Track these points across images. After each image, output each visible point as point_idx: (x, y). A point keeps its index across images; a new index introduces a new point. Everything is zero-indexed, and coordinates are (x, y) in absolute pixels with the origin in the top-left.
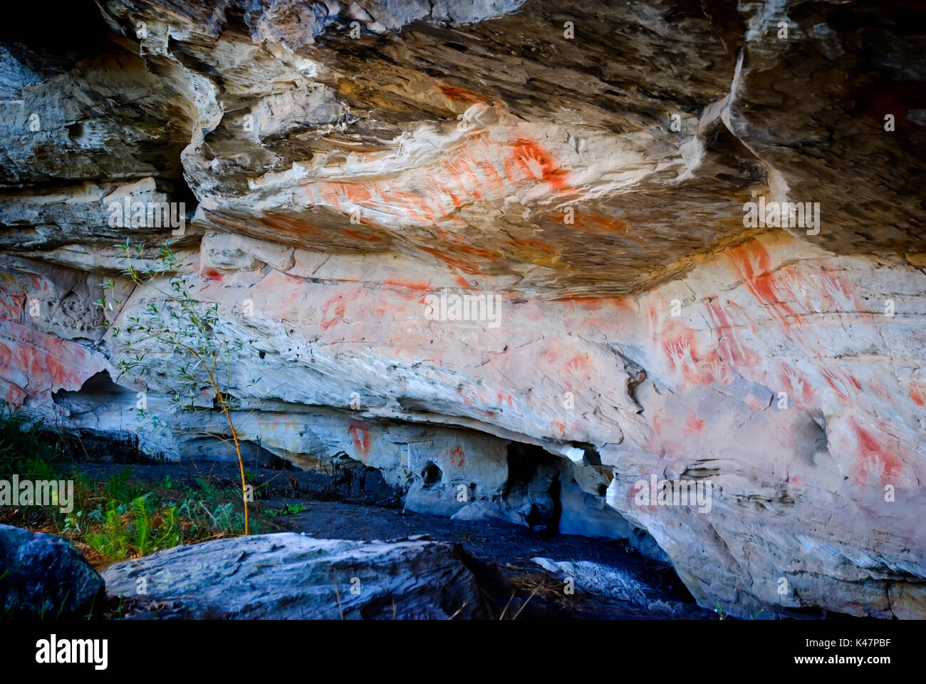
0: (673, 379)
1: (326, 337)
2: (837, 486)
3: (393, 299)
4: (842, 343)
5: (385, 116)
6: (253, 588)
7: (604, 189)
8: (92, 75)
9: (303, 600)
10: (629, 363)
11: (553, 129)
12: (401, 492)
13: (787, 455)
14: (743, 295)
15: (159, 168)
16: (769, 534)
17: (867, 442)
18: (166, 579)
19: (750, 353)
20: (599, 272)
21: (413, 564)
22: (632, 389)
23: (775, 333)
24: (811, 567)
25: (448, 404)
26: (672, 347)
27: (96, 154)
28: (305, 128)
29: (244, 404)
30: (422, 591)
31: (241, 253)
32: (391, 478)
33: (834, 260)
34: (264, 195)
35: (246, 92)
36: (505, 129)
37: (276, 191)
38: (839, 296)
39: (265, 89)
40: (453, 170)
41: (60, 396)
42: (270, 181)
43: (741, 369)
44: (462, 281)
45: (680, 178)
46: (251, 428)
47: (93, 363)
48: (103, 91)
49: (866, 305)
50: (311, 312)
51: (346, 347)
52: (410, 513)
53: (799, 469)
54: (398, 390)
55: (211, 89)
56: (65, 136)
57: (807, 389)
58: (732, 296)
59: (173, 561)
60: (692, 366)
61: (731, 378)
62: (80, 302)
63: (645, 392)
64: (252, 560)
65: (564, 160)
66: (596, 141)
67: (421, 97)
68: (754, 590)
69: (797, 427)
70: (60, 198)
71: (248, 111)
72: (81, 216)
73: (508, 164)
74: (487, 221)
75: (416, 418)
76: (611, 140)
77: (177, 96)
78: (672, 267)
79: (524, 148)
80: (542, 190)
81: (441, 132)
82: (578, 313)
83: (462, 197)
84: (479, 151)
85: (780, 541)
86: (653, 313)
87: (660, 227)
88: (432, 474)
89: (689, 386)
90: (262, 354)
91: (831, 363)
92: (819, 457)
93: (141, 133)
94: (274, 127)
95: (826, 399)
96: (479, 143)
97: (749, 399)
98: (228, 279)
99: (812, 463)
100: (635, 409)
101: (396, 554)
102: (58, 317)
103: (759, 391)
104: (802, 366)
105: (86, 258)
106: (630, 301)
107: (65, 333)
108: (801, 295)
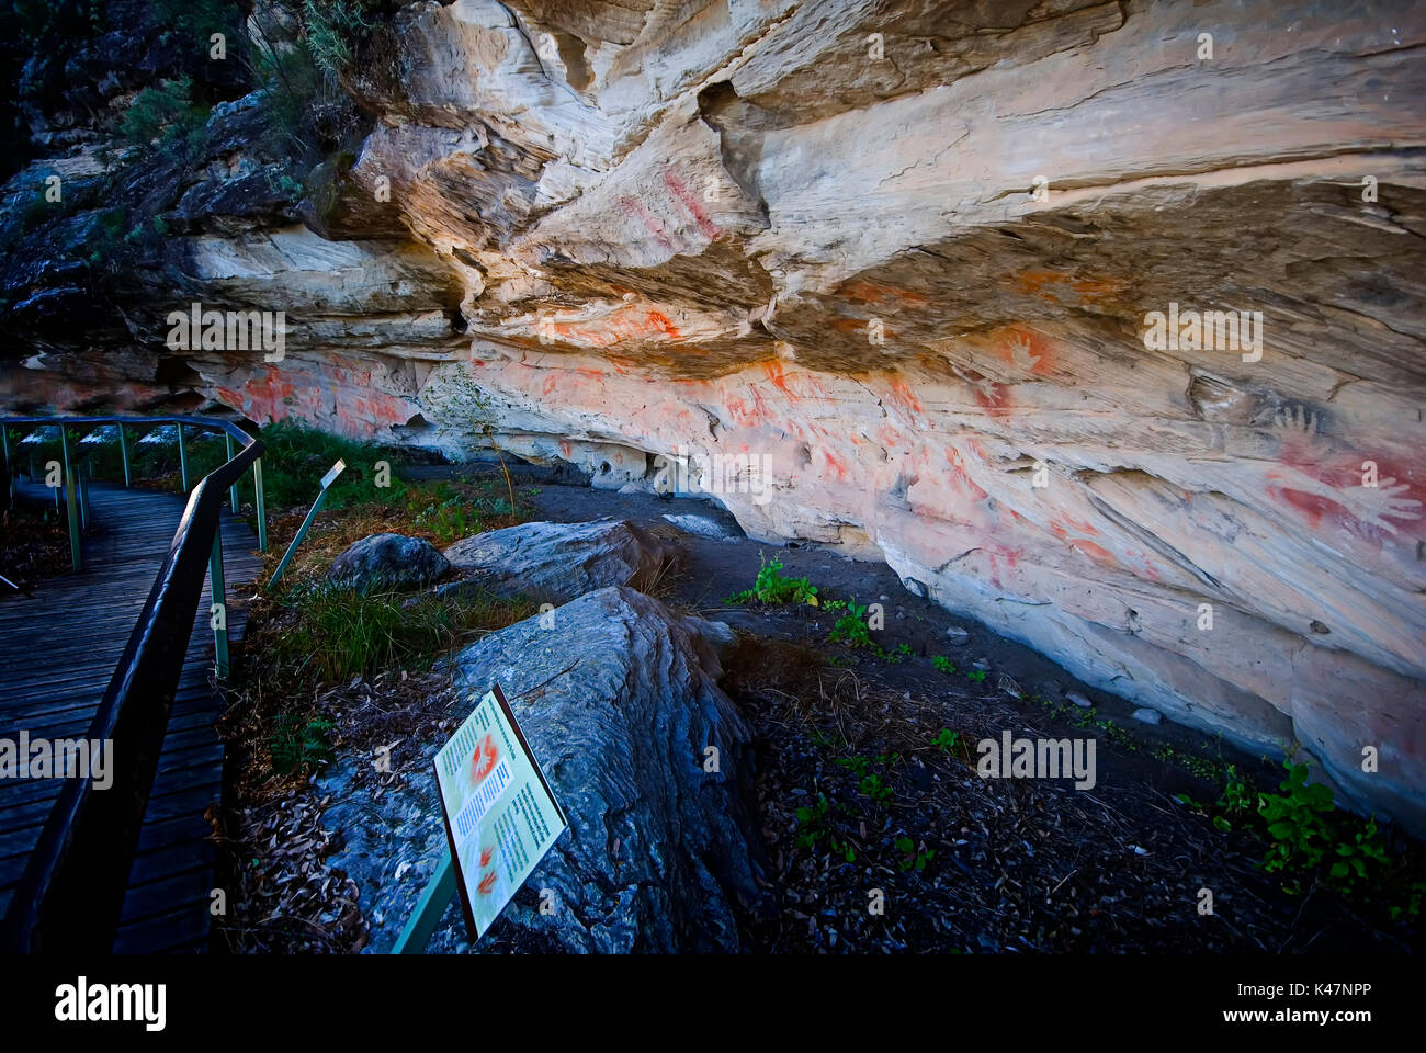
0: (733, 423)
1: (546, 399)
2: (816, 480)
3: (582, 379)
4: (819, 413)
5: (578, 294)
6: (527, 558)
7: (698, 339)
8: (403, 257)
9: (553, 563)
10: (710, 415)
11: (671, 308)
12: (590, 476)
13: (791, 464)
14: (769, 385)
15: (445, 305)
16: (782, 503)
17: (830, 460)
18: (480, 556)
19: (772, 412)
20: (694, 369)
21: (607, 538)
22: (712, 429)
23: (785, 404)
24: (803, 520)
25: (614, 435)
26: (733, 407)
27: (408, 298)
28: (534, 298)
29: (500, 431)
30: (613, 552)
31: (494, 352)
32: (583, 469)
33: (815, 374)
34: (509, 328)
35: (498, 276)
36: (645, 306)
37: (516, 326)
38: (817, 390)
39: (508, 275)
40: (617, 323)
41: (395, 428)
42: (513, 321)
43: (768, 420)
44: (619, 370)
45: (739, 336)
46: (505, 443)
47: (412, 410)
48: (411, 266)
49: (830, 396)
50: (537, 385)
51: (557, 405)
52: (597, 490)
53: (797, 471)
54: (587, 428)
55: (478, 275)
56: (389, 289)
57: (801, 432)
58: (763, 384)
59: (482, 544)
60: (743, 418)
61: (762, 424)
62: (402, 376)
63: (719, 430)
64: (525, 541)
65: (678, 322)
66: (693, 315)
67: (599, 288)
68: (775, 530)
69: (796, 451)
70: (387, 321)
71: (499, 285)
72: (400, 331)
73: (647, 323)
74: (635, 348)
75: (596, 441)
76: (702, 315)
77: (455, 270)
78: (732, 368)
79: (655, 316)
80: (665, 337)
81: (609, 304)
82: (682, 387)
83: (621, 336)
84: (630, 314)
85: (788, 507)
86: (722, 389)
87: (728, 354)
88: (606, 467)
89: (741, 428)
90: (509, 406)
91: (814, 422)
92: (807, 466)
93: (434, 287)
94: (515, 297)
95: (810, 437)
96: (631, 312)
97: (772, 435)
98: (489, 366)
99: (803, 468)
100: (713, 439)
101: (598, 534)
102: (390, 384)
103: (777, 431)
104: (799, 421)
105: (404, 353)
106: (709, 381)
107: (395, 393)
108: (799, 389)
